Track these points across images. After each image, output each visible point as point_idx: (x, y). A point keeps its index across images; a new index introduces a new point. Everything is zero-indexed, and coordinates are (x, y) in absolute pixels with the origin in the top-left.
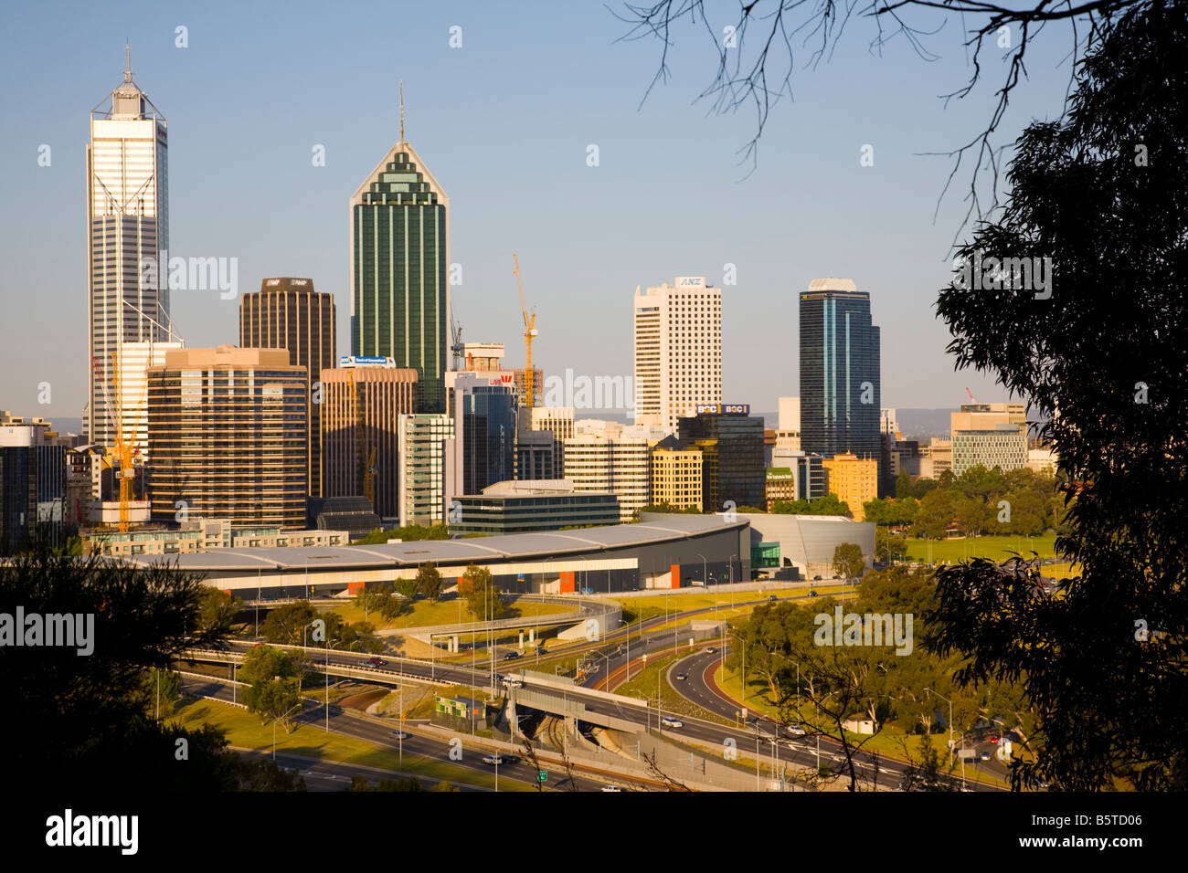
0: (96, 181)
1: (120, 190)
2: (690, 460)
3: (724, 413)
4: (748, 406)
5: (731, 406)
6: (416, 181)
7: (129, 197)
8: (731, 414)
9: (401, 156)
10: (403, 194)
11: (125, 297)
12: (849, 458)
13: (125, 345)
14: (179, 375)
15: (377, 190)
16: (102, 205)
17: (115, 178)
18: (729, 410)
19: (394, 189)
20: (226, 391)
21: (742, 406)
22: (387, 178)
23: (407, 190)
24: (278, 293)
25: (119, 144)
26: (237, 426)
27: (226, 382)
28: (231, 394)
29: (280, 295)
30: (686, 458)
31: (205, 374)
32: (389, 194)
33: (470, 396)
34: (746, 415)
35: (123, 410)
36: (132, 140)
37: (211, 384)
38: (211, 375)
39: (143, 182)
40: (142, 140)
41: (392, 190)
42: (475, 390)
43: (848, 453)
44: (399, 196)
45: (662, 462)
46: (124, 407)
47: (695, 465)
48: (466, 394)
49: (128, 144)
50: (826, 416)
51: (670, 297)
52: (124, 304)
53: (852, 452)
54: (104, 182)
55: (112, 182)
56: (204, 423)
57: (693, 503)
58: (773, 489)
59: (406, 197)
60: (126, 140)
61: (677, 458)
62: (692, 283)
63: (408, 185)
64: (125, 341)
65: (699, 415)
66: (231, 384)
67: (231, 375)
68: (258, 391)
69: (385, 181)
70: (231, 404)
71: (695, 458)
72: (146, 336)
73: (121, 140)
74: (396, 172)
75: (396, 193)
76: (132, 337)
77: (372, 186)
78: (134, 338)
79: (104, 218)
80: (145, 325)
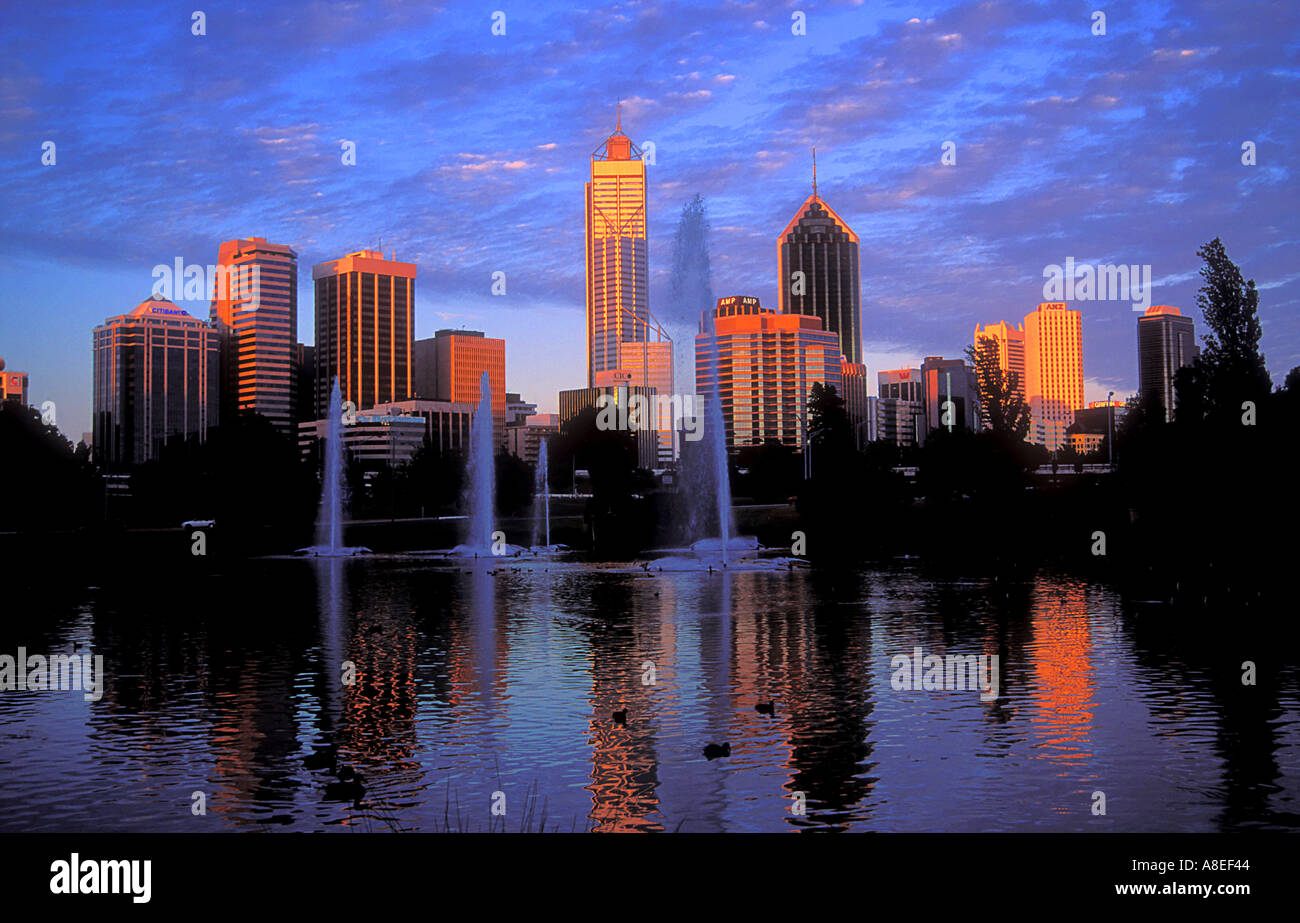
0: (597, 212)
1: (615, 217)
6: (830, 224)
7: (624, 223)
9: (816, 206)
11: (623, 304)
15: (800, 232)
16: (602, 230)
17: (612, 208)
19: (813, 230)
20: (774, 352)
22: (807, 223)
23: (824, 232)
24: (736, 307)
25: (614, 180)
31: (754, 336)
32: (809, 234)
36: (625, 176)
38: (760, 337)
39: (634, 211)
40: (633, 177)
41: (812, 232)
49: (622, 180)
51: (1040, 318)
52: (622, 310)
54: (604, 212)
55: (609, 211)
56: (753, 381)
59: (824, 237)
60: (621, 177)
62: (1056, 308)
63: (824, 228)
64: (624, 342)
66: (778, 346)
68: (803, 351)
69: (805, 225)
70: (778, 364)
72: (640, 338)
73: (616, 177)
74: (814, 217)
75: (815, 234)
76: (627, 338)
77: (795, 228)
78: (629, 339)
79: (604, 240)
80: (639, 328)
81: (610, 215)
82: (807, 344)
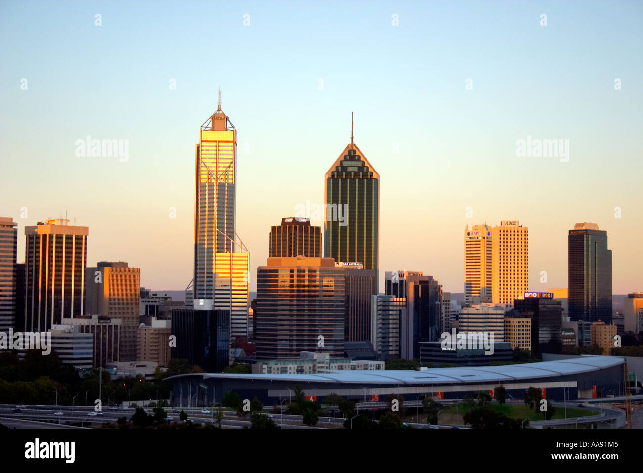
0: (203, 164)
1: (215, 169)
2: (525, 323)
3: (541, 298)
4: (553, 294)
5: (545, 293)
6: (361, 165)
7: (220, 173)
8: (545, 298)
9: (352, 152)
10: (354, 172)
11: (218, 227)
12: (601, 323)
13: (217, 254)
14: (277, 271)
15: (340, 170)
16: (206, 177)
17: (213, 163)
18: (543, 295)
19: (349, 169)
20: (304, 281)
21: (550, 293)
22: (345, 164)
23: (357, 170)
24: (293, 226)
25: (215, 144)
26: (309, 301)
27: (304, 276)
28: (306, 283)
29: (295, 227)
30: (523, 322)
31: (292, 271)
32: (347, 172)
33: (419, 286)
34: (552, 298)
35: (216, 290)
36: (222, 142)
37: (295, 277)
38: (295, 272)
39: (227, 165)
40: (227, 142)
41: (348, 170)
42: (421, 282)
43: (600, 320)
44: (352, 174)
45: (510, 324)
46: (216, 288)
47: (527, 326)
48: (416, 284)
49: (220, 144)
50: (585, 299)
51: (500, 231)
52: (217, 231)
53: (602, 320)
54: (207, 164)
55: (210, 164)
56: (291, 298)
57: (526, 347)
58: (565, 340)
59: (356, 174)
60: (219, 142)
61: (519, 322)
62: (512, 224)
63: (357, 168)
64: (218, 252)
65: (525, 298)
66: (306, 277)
67: (307, 272)
68: (321, 281)
69: (344, 165)
70: (306, 288)
71: (527, 322)
72: (228, 249)
73: (216, 142)
74: (350, 160)
75: (351, 172)
76: (220, 249)
77: (337, 167)
78: (221, 250)
79: (207, 184)
80: (228, 242)
81: (211, 167)
82: (324, 276)
